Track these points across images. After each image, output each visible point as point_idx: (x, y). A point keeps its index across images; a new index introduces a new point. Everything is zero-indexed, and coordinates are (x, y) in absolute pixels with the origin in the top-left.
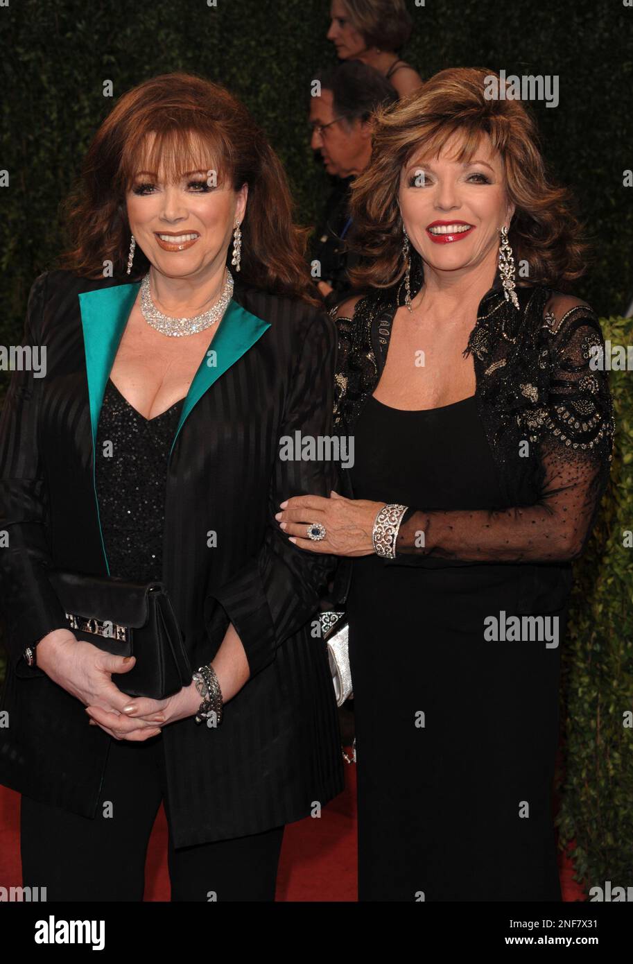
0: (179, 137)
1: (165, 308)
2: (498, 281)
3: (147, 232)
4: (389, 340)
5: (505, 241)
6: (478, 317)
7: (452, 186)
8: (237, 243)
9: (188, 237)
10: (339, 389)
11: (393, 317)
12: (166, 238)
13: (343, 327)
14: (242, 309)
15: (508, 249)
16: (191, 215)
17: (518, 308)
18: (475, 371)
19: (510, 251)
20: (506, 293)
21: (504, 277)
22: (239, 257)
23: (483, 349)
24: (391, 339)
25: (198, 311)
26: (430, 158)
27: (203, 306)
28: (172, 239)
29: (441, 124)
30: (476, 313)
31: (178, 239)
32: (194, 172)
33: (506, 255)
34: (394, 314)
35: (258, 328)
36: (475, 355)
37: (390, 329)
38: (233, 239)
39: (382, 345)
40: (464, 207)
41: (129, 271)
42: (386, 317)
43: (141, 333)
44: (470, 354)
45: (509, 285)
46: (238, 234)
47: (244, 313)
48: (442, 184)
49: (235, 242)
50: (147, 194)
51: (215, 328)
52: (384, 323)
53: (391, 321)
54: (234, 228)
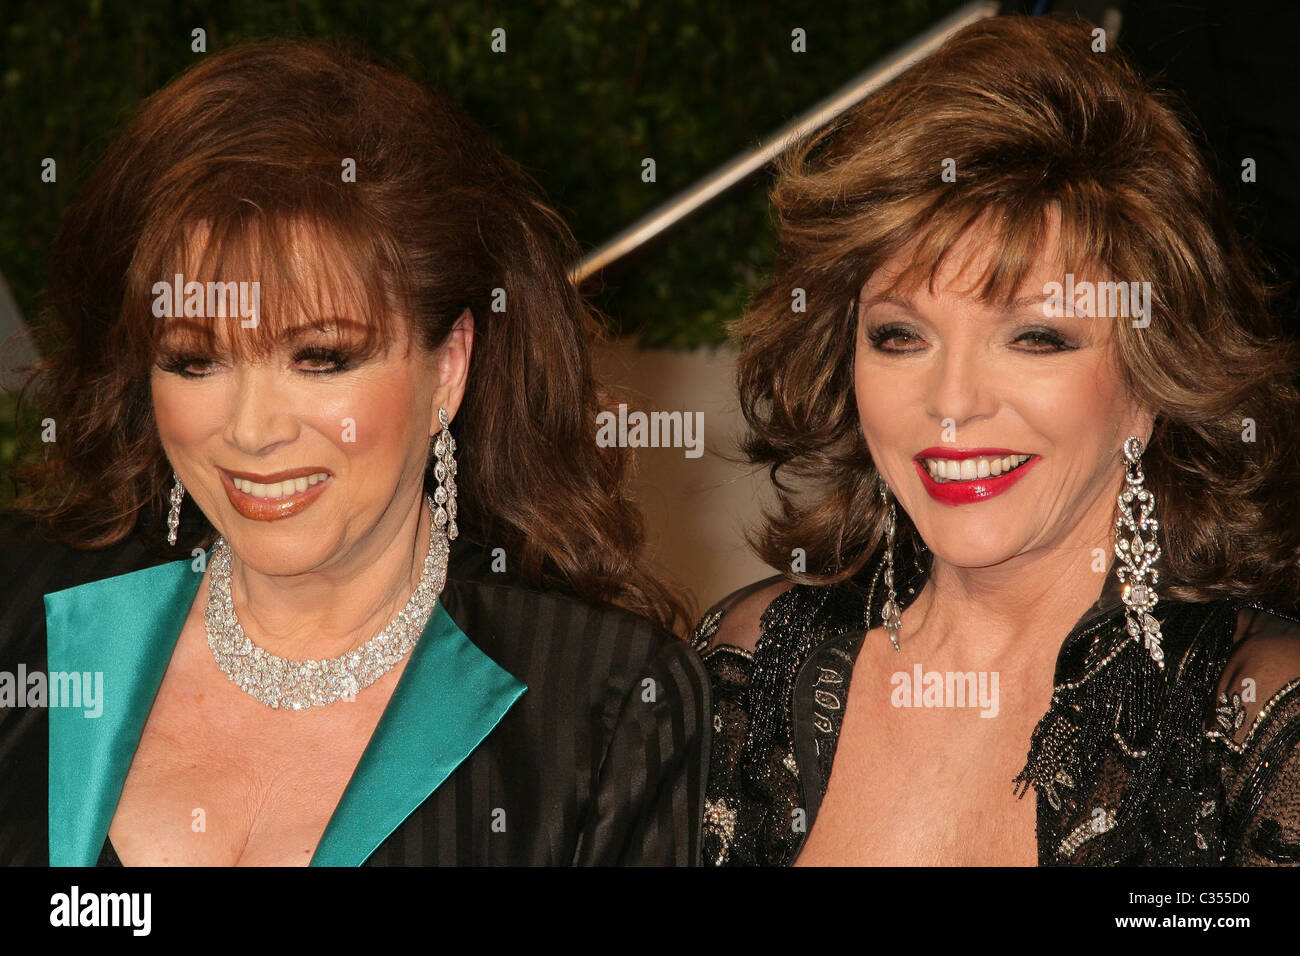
0: (262, 241)
1: (264, 631)
2: (1112, 585)
3: (201, 464)
4: (840, 721)
5: (1136, 477)
6: (1057, 684)
7: (970, 361)
8: (445, 468)
9: (301, 484)
10: (714, 842)
11: (854, 660)
12: (247, 486)
13: (730, 673)
14: (459, 636)
15: (1143, 496)
16: (305, 430)
17: (1162, 665)
18: (1039, 837)
19: (1147, 502)
20: (1130, 622)
21: (1127, 575)
22: (452, 502)
23: (1063, 778)
24: (845, 720)
25: (349, 638)
26: (914, 288)
27: (360, 627)
28: (259, 490)
29: (938, 204)
30: (1052, 671)
31: (274, 490)
32: (304, 329)
33: (1137, 515)
34: (855, 651)
35: (498, 693)
36: (1041, 791)
37: (843, 692)
38: (433, 461)
39: (820, 735)
40: (1005, 412)
41: (172, 537)
42: (834, 657)
43: (201, 696)
44: (1031, 789)
45: (1138, 597)
46: (444, 447)
47: (464, 646)
48: (945, 351)
49: (439, 467)
50: (193, 375)
51: (392, 684)
52: (830, 676)
53: (847, 672)
54: (433, 432)
